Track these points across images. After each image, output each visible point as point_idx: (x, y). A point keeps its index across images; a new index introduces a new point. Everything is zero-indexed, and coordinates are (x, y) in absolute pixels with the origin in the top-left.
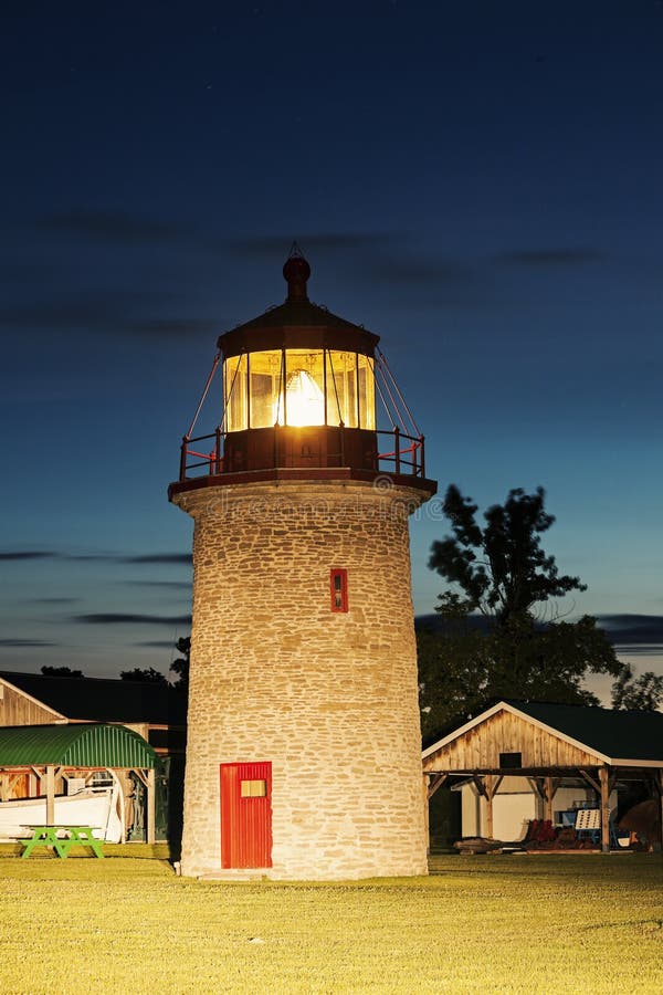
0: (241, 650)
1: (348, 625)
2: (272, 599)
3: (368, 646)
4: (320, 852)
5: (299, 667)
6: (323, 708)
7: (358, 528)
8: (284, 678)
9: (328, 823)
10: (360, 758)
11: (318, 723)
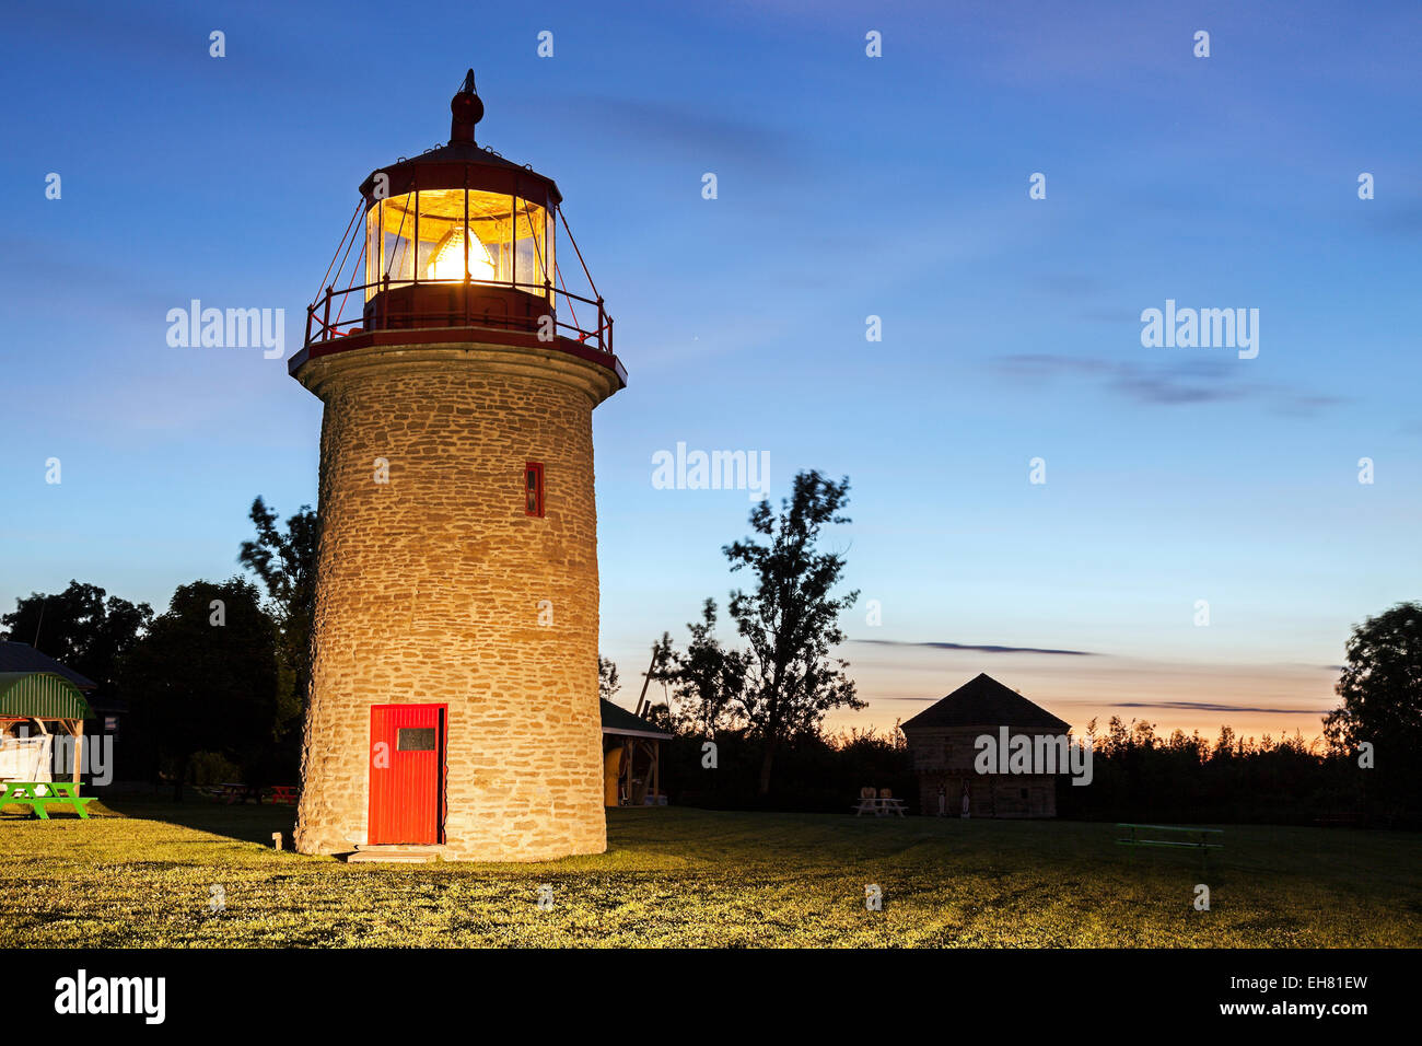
0: (408, 557)
1: (545, 533)
2: (452, 495)
3: (566, 560)
4: (509, 824)
5: (486, 582)
6: (515, 636)
7: (556, 414)
8: (466, 596)
9: (518, 785)
10: (555, 703)
11: (508, 655)
